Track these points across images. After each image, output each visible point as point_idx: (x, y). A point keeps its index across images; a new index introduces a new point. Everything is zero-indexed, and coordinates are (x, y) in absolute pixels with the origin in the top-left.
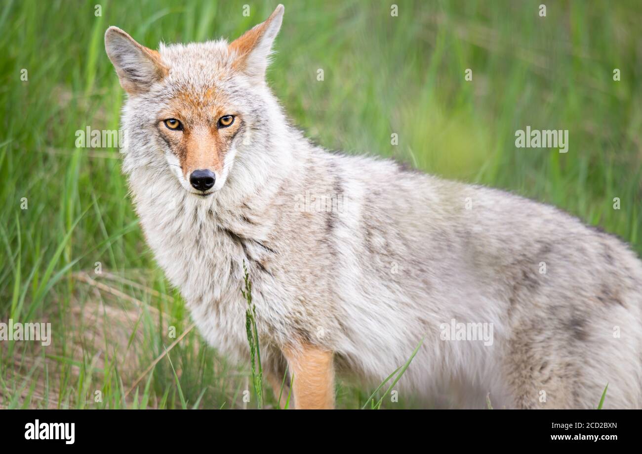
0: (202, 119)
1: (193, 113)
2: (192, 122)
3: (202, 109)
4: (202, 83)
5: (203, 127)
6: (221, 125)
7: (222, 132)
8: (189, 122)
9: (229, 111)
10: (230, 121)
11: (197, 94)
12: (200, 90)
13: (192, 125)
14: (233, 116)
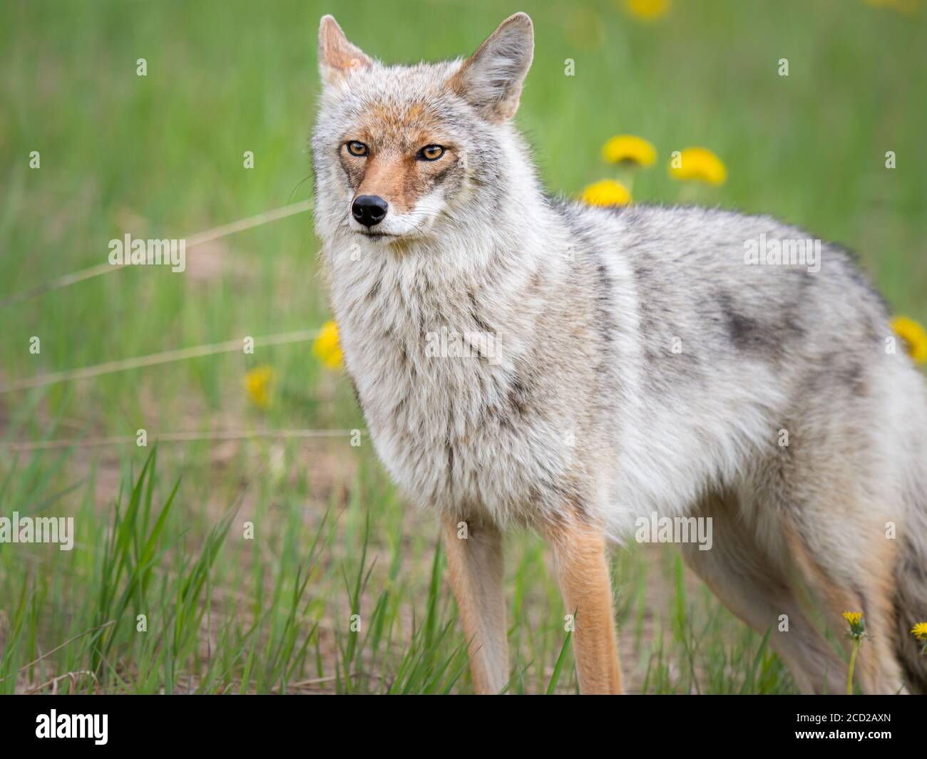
0: (395, 141)
1: (384, 133)
2: (381, 143)
3: (398, 129)
4: (407, 97)
5: (394, 152)
6: (421, 155)
7: (422, 166)
8: (377, 143)
9: (438, 138)
10: (438, 154)
11: (397, 109)
12: (403, 105)
13: (379, 147)
14: (443, 148)
